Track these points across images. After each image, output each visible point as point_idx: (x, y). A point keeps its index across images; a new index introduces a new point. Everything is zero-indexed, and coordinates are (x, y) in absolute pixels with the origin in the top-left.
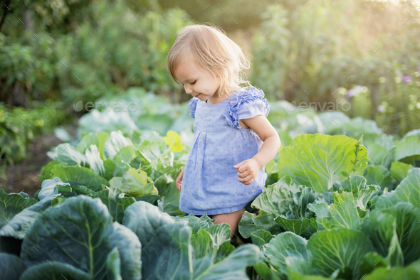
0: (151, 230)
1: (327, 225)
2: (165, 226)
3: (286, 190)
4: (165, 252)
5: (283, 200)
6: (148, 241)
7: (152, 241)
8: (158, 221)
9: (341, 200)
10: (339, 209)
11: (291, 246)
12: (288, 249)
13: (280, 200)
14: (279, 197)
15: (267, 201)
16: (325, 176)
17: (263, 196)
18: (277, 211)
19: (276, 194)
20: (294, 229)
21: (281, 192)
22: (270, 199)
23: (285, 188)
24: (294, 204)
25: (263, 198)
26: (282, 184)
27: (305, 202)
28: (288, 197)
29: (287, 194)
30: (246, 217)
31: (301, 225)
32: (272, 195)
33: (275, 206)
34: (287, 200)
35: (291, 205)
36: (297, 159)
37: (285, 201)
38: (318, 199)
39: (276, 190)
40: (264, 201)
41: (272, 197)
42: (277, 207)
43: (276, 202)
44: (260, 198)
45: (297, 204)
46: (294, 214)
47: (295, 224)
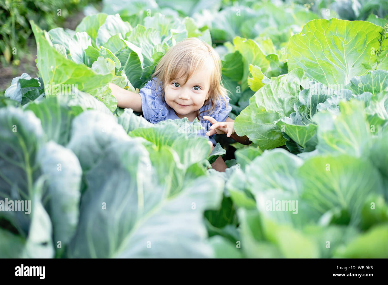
0: (97, 149)
1: (331, 140)
2: (114, 145)
3: (296, 84)
4: (115, 177)
5: (290, 97)
6: (95, 161)
7: (100, 162)
8: (106, 138)
10: (348, 122)
11: (281, 168)
12: (278, 172)
13: (287, 96)
14: (287, 93)
15: (271, 97)
16: (342, 68)
17: (266, 90)
18: (282, 110)
19: (283, 89)
20: (298, 136)
21: (290, 88)
22: (275, 94)
23: (295, 82)
24: (299, 103)
25: (266, 93)
26: (293, 78)
27: (315, 101)
28: (297, 94)
29: (297, 90)
30: (244, 114)
31: (307, 131)
32: (278, 90)
33: (280, 103)
34: (296, 97)
35: (296, 104)
36: (309, 48)
37: (293, 98)
38: (331, 98)
39: (283, 84)
40: (268, 96)
41: (279, 92)
42: (283, 105)
43: (282, 99)
44: (263, 93)
45: (305, 104)
46: (301, 115)
47: (299, 130)
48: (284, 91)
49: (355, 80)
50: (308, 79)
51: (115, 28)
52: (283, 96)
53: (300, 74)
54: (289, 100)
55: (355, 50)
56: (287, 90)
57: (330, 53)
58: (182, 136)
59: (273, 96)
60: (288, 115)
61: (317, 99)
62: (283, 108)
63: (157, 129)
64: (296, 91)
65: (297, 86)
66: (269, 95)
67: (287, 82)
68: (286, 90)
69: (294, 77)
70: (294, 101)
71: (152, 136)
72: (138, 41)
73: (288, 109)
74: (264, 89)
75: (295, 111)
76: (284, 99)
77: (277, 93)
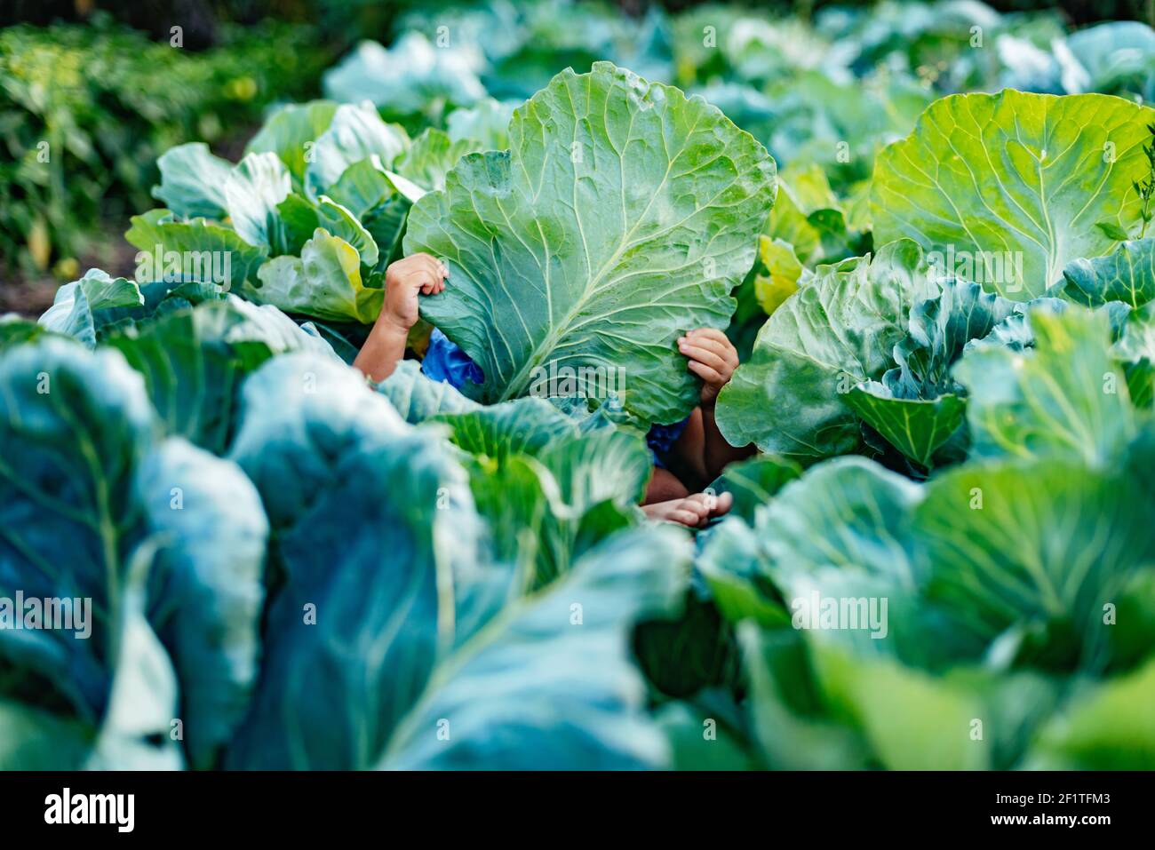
0: (315, 464)
1: (1010, 432)
2: (367, 448)
3: (898, 289)
4: (367, 545)
5: (881, 326)
6: (309, 501)
7: (323, 502)
8: (339, 428)
9: (1060, 341)
10: (1058, 374)
11: (862, 512)
12: (852, 526)
13: (873, 323)
14: (870, 314)
15: (823, 326)
16: (1038, 239)
17: (804, 305)
18: (858, 363)
19: (859, 302)
20: (908, 433)
21: (879, 298)
22: (836, 320)
23: (895, 282)
24: (909, 342)
25: (806, 314)
26: (888, 269)
27: (958, 335)
28: (902, 316)
29: (903, 304)
30: (745, 379)
31: (935, 418)
32: (842, 306)
33: (852, 344)
34: (900, 326)
35: (901, 346)
36: (936, 182)
37: (889, 330)
38: (1005, 323)
39: (857, 287)
40: (813, 324)
41: (845, 311)
42: (859, 350)
43: (857, 332)
44: (796, 314)
45: (926, 343)
46: (915, 377)
47: (913, 415)
48: (863, 309)
49: (1077, 270)
51: (361, 142)
52: (859, 324)
53: (909, 257)
54: (879, 334)
55: (1076, 182)
56: (872, 306)
57: (1000, 194)
58: (566, 432)
59: (828, 324)
60: (877, 376)
61: (964, 331)
62: (862, 359)
63: (491, 416)
64: (898, 310)
65: (902, 294)
66: (817, 322)
67: (869, 284)
68: (867, 305)
69: (891, 268)
70: (894, 337)
71: (476, 436)
72: (428, 177)
73: (875, 361)
74: (800, 302)
75: (899, 366)
76: (862, 331)
77: (841, 314)
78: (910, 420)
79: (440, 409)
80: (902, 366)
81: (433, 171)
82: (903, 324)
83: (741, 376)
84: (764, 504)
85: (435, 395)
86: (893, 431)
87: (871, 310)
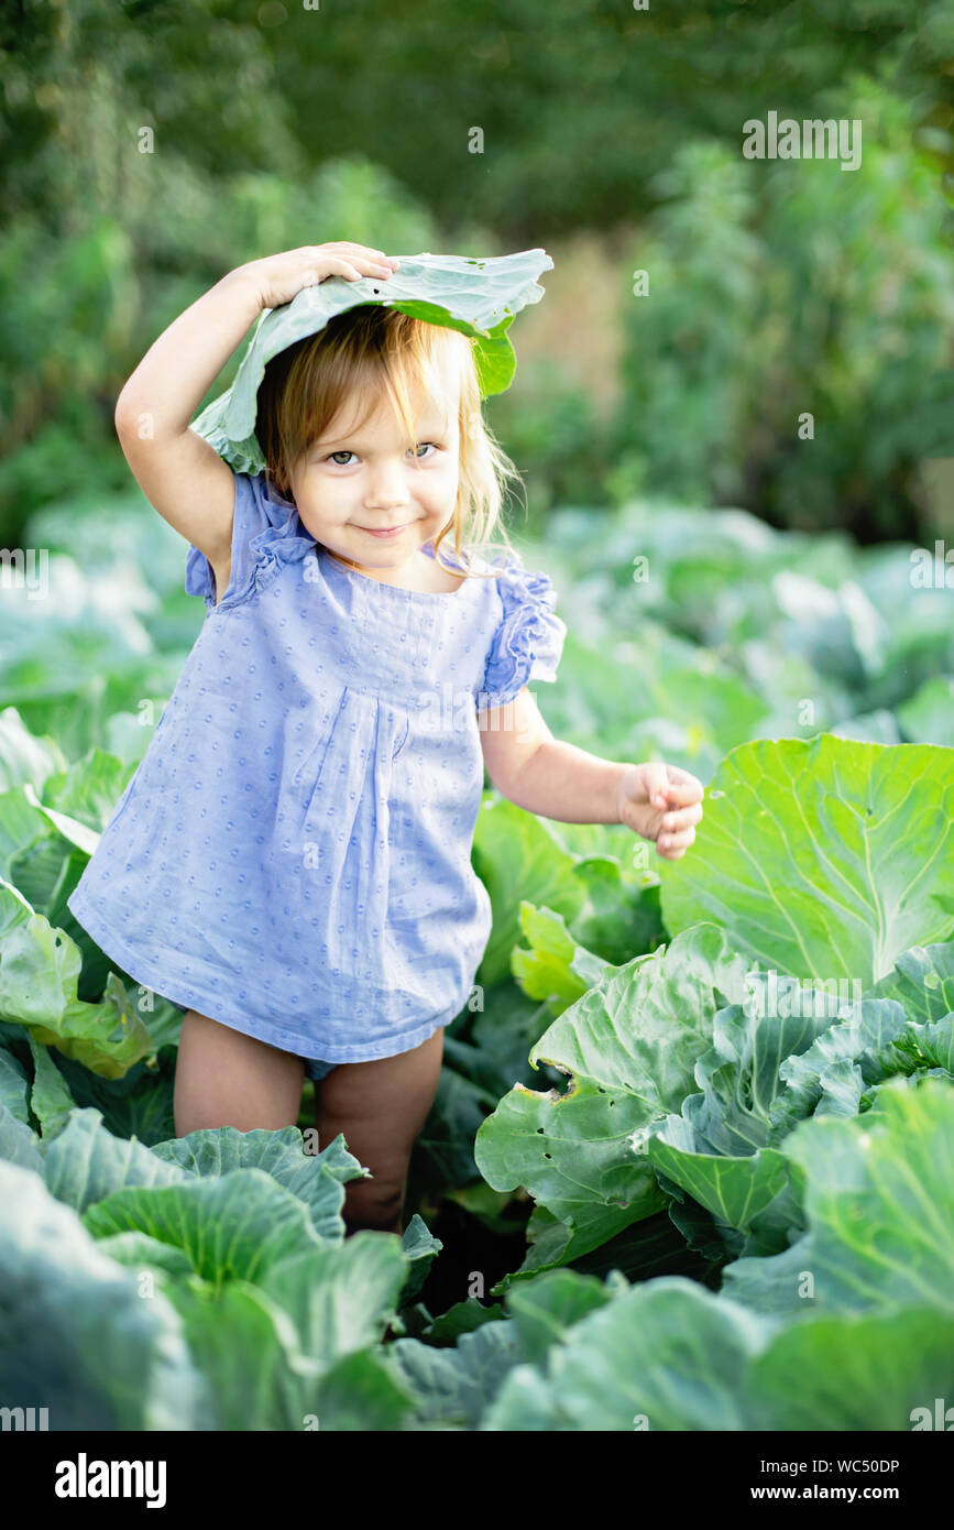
1: (856, 1229)
3: (698, 985)
5: (678, 1034)
9: (917, 1121)
10: (915, 1158)
11: (682, 1349)
12: (669, 1367)
13: (667, 1031)
14: (663, 1018)
15: (608, 1037)
16: (863, 917)
17: (586, 1014)
18: (651, 1084)
19: (651, 1004)
20: (719, 1193)
21: (674, 997)
22: (624, 1028)
23: (695, 977)
24: (713, 1058)
25: (587, 1024)
26: (685, 960)
27: (770, 1043)
28: (704, 1019)
29: (703, 1004)
30: (514, 1109)
31: (752, 1176)
32: (631, 1011)
33: (644, 1060)
34: (701, 1032)
35: (704, 1062)
36: (739, 842)
37: (688, 1038)
38: (829, 1036)
39: (649, 986)
40: (596, 1035)
41: (635, 1017)
42: (653, 1067)
43: (650, 1043)
44: (575, 1025)
45: (733, 1058)
46: (720, 1098)
47: (724, 1173)
48: (656, 1012)
49: (912, 962)
50: (739, 961)
52: (649, 1032)
53: (709, 948)
54: (676, 1045)
55: (908, 846)
56: (666, 1008)
58: (294, 1220)
59: (615, 1034)
60: (673, 1101)
61: (777, 1038)
62: (656, 1079)
63: (195, 1193)
64: (697, 1011)
65: (702, 991)
66: (601, 1034)
67: (662, 980)
68: (660, 1007)
69: (689, 959)
70: (693, 1047)
71: (175, 1219)
73: (672, 1080)
74: (581, 1010)
75: (701, 1091)
76: (656, 1043)
77: (630, 1021)
78: (722, 1179)
79: (127, 1183)
80: (706, 1092)
81: (100, 802)
82: (705, 1028)
83: (508, 1105)
84: (558, 1342)
85: (121, 1158)
86: (700, 1188)
87: (665, 1012)
